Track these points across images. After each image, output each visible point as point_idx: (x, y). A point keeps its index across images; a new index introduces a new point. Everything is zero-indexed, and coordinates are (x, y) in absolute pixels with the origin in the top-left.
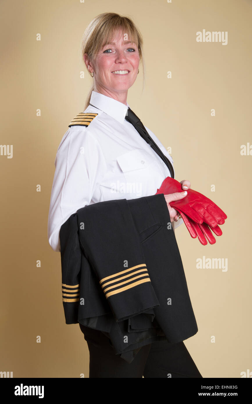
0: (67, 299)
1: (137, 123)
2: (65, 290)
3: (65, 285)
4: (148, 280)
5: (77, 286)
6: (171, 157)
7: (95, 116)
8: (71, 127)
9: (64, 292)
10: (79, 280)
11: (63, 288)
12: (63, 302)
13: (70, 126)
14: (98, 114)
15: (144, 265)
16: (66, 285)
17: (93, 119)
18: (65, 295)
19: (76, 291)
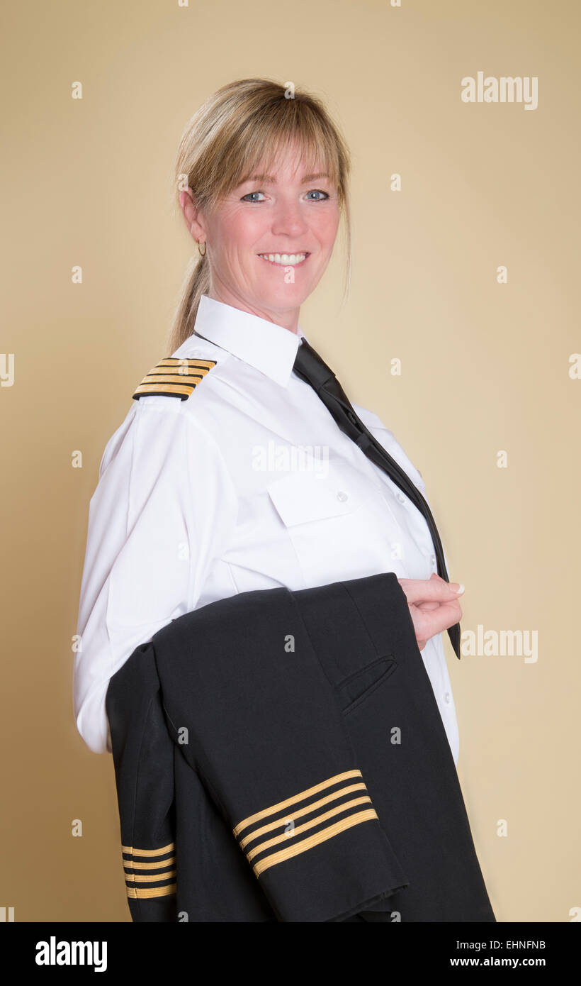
0: (138, 890)
1: (325, 383)
2: (131, 865)
3: (130, 850)
4: (371, 814)
5: (168, 849)
6: (419, 472)
7: (208, 369)
8: (141, 398)
9: (128, 871)
10: (172, 831)
11: (127, 857)
12: (129, 898)
13: (137, 397)
14: (216, 363)
15: (356, 773)
16: (134, 848)
17: (201, 377)
18: (132, 878)
19: (166, 863)
